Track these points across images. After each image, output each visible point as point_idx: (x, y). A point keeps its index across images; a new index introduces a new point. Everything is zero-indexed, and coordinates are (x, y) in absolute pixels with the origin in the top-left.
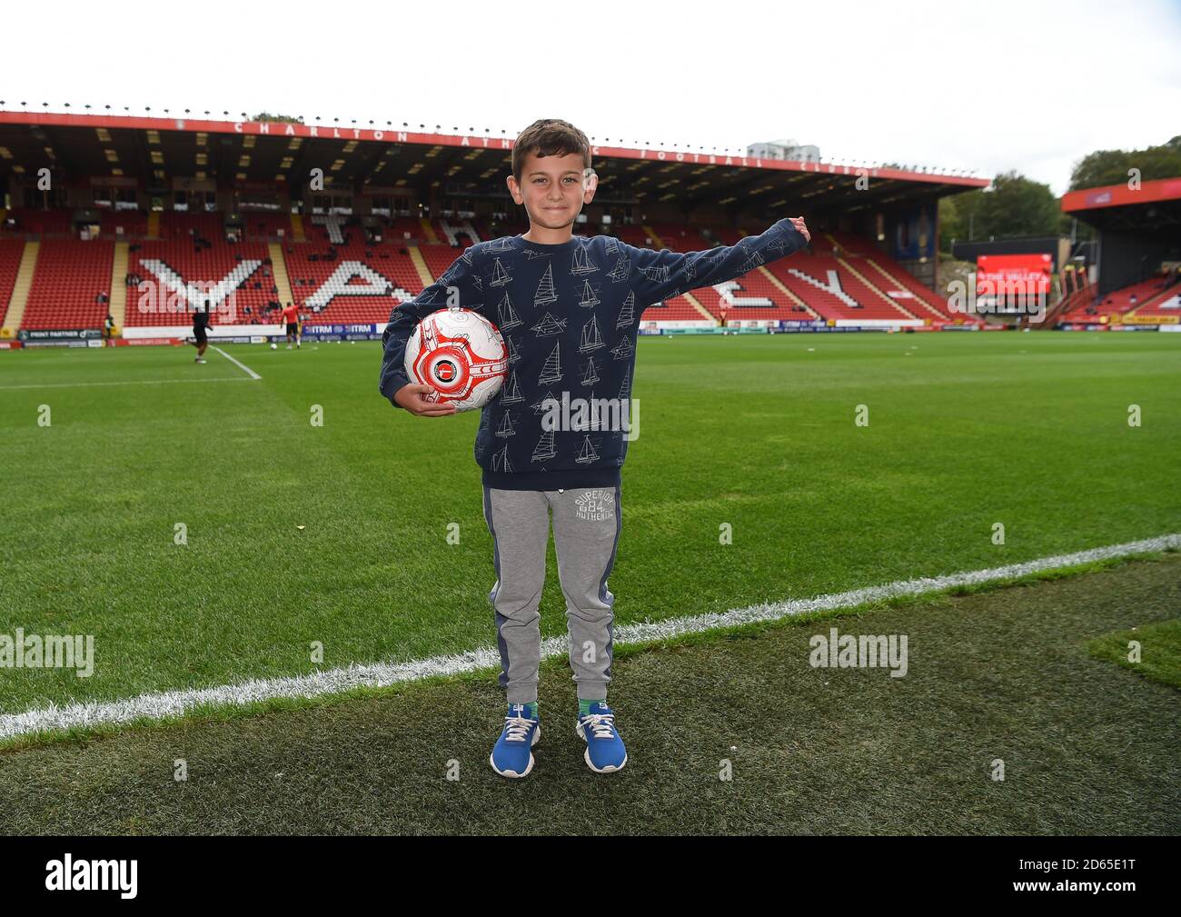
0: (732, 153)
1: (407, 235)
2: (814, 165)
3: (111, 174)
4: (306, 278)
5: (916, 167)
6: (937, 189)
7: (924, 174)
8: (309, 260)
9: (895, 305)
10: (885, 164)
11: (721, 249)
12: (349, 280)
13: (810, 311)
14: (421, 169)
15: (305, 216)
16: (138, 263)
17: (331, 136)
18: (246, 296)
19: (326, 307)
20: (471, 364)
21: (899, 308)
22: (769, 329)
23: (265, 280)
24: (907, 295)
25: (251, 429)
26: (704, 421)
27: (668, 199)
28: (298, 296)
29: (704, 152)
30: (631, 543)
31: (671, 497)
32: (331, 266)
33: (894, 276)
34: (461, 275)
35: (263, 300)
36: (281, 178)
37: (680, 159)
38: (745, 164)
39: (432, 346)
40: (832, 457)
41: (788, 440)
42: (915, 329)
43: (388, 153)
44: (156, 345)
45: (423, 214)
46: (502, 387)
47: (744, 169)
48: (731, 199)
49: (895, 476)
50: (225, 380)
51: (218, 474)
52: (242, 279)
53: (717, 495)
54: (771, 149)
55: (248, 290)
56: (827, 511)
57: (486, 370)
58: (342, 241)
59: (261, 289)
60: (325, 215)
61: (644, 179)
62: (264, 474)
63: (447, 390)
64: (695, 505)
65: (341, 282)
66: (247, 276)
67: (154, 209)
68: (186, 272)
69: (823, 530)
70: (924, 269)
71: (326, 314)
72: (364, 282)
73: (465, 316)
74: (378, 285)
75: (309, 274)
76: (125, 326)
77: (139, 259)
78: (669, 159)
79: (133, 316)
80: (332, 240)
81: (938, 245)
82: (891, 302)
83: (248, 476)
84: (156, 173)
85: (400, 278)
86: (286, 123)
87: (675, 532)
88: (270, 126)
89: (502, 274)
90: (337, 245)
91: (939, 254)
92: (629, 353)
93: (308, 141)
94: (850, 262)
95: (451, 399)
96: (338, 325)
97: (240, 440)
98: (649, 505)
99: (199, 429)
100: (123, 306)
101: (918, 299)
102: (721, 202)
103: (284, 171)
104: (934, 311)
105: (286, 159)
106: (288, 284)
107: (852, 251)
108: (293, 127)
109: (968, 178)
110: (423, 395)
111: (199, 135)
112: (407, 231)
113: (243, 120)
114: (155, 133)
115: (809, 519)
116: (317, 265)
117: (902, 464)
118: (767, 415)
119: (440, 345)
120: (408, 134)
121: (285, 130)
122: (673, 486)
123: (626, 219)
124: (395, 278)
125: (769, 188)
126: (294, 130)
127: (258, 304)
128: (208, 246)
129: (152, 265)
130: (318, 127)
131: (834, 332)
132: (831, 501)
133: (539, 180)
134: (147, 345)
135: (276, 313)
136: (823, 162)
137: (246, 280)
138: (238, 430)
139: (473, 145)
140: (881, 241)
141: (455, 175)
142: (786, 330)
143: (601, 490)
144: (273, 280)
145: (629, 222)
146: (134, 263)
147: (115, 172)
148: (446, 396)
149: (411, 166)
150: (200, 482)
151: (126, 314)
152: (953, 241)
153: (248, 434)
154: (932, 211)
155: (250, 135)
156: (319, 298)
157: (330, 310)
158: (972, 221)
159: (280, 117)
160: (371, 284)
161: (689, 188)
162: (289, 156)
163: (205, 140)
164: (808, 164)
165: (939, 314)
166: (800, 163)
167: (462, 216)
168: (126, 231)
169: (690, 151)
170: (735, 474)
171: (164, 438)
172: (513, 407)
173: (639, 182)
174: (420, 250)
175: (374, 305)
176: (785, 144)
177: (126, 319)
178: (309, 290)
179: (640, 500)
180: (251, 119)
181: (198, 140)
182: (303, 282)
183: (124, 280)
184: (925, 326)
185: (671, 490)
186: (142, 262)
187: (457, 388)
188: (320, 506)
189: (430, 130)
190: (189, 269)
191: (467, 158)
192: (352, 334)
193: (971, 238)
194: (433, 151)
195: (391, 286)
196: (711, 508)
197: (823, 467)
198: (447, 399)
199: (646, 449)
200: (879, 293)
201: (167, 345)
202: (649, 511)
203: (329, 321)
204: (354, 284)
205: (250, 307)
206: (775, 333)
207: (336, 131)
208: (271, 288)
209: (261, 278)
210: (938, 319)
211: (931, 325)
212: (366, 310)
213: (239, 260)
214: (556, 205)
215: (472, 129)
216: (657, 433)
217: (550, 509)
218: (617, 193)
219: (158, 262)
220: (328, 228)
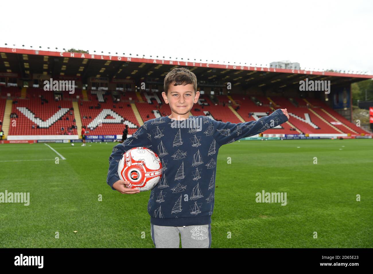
0: (264, 66)
1: (130, 99)
2: (297, 71)
3: (7, 72)
4: (88, 116)
5: (341, 71)
6: (350, 80)
7: (344, 74)
8: (89, 108)
9: (334, 128)
10: (327, 70)
11: (251, 122)
12: (106, 117)
13: (298, 130)
14: (137, 72)
15: (88, 90)
16: (16, 108)
17: (100, 59)
18: (62, 123)
19: (96, 128)
20: (145, 172)
21: (336, 129)
22: (280, 138)
23: (70, 117)
24: (339, 123)
25: (59, 183)
26: (252, 180)
27: (237, 85)
28: (84, 123)
29: (252, 66)
30: (220, 240)
31: (237, 217)
32: (98, 111)
33: (333, 116)
34: (142, 133)
35: (69, 125)
36: (79, 75)
37: (242, 68)
38: (269, 70)
39: (129, 164)
40: (308, 198)
41: (289, 190)
42: (344, 138)
43: (123, 66)
44: (21, 143)
45: (137, 91)
46: (159, 181)
47: (269, 73)
48: (263, 85)
49: (336, 208)
50: (50, 160)
51: (41, 205)
52: (61, 116)
53: (257, 216)
54: (280, 64)
55: (63, 120)
56: (306, 225)
57: (152, 174)
58: (103, 101)
59: (69, 120)
60: (97, 90)
61: (227, 77)
62: (62, 205)
63: (135, 183)
64: (248, 221)
65: (102, 118)
66: (63, 115)
67: (25, 86)
68: (37, 112)
69: (305, 234)
70: (346, 113)
71: (96, 131)
72: (112, 118)
73: (144, 151)
74: (118, 119)
75: (89, 114)
76: (9, 135)
77: (17, 106)
78: (238, 69)
79: (13, 131)
80: (99, 100)
81: (352, 102)
82: (332, 126)
83: (55, 206)
84: (26, 72)
85: (127, 116)
86: (81, 53)
87: (239, 234)
88: (75, 54)
89: (159, 133)
90: (102, 102)
91: (352, 106)
92: (214, 166)
93: (90, 61)
94: (314, 110)
95: (137, 187)
96: (101, 135)
97: (53, 189)
98: (228, 221)
99: (36, 183)
100: (8, 126)
101: (344, 125)
102: (259, 86)
103: (80, 72)
104: (352, 130)
105: (81, 67)
106: (80, 118)
107: (315, 106)
108: (84, 55)
109: (363, 75)
110: (125, 185)
111: (45, 57)
112: (130, 97)
113: (64, 51)
114: (26, 55)
115: (298, 228)
116: (93, 111)
117: (340, 202)
118: (279, 178)
119: (133, 164)
120: (132, 58)
121: (81, 56)
122: (239, 211)
123: (220, 93)
124: (125, 116)
125: (279, 80)
126: (85, 56)
127: (67, 126)
128: (47, 102)
129: (22, 109)
130: (95, 55)
131: (308, 139)
132: (308, 220)
133: (176, 95)
134: (18, 143)
135: (75, 130)
136: (302, 69)
137: (62, 116)
138: (53, 184)
139: (158, 63)
140: (327, 101)
141: (151, 75)
142: (288, 138)
143: (202, 226)
144: (74, 117)
145: (222, 94)
146: (14, 108)
147: (8, 71)
148: (135, 185)
149: (133, 71)
150: (33, 209)
151: (9, 130)
152: (358, 101)
153: (57, 186)
154: (349, 89)
155: (67, 57)
156: (92, 125)
157: (98, 129)
158: (366, 93)
159: (79, 50)
160: (115, 118)
161: (246, 80)
162: (82, 66)
163: (47, 59)
164: (295, 70)
165: (353, 131)
166: (292, 70)
167: (153, 91)
168: (12, 95)
169: (246, 65)
170: (265, 206)
171: (19, 188)
172: (164, 189)
173: (226, 78)
174: (136, 105)
175: (116, 127)
176: (285, 62)
177: (9, 132)
178: (89, 121)
179: (224, 218)
180: (67, 51)
181: (44, 59)
182: (86, 117)
183: (9, 115)
184: (348, 136)
185: (238, 213)
186: (18, 108)
187: (140, 182)
188: (85, 221)
189: (140, 57)
190: (38, 111)
191: (155, 68)
192: (106, 139)
193: (366, 100)
194: (141, 65)
195: (123, 120)
196: (255, 222)
197: (304, 203)
198: (135, 187)
199: (227, 194)
200: (327, 123)
201: (27, 143)
202: (228, 224)
203: (97, 134)
204: (108, 119)
205: (64, 128)
206: (283, 139)
207: (102, 57)
208: (73, 120)
209: (69, 116)
210: (354, 134)
211: (350, 136)
212: (112, 129)
213: (60, 108)
214: (182, 105)
215: (157, 57)
216: (232, 186)
217: (180, 235)
218: (216, 82)
219: (25, 108)
220: (98, 96)
